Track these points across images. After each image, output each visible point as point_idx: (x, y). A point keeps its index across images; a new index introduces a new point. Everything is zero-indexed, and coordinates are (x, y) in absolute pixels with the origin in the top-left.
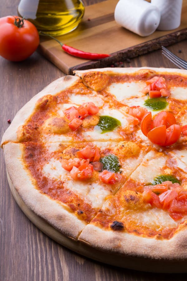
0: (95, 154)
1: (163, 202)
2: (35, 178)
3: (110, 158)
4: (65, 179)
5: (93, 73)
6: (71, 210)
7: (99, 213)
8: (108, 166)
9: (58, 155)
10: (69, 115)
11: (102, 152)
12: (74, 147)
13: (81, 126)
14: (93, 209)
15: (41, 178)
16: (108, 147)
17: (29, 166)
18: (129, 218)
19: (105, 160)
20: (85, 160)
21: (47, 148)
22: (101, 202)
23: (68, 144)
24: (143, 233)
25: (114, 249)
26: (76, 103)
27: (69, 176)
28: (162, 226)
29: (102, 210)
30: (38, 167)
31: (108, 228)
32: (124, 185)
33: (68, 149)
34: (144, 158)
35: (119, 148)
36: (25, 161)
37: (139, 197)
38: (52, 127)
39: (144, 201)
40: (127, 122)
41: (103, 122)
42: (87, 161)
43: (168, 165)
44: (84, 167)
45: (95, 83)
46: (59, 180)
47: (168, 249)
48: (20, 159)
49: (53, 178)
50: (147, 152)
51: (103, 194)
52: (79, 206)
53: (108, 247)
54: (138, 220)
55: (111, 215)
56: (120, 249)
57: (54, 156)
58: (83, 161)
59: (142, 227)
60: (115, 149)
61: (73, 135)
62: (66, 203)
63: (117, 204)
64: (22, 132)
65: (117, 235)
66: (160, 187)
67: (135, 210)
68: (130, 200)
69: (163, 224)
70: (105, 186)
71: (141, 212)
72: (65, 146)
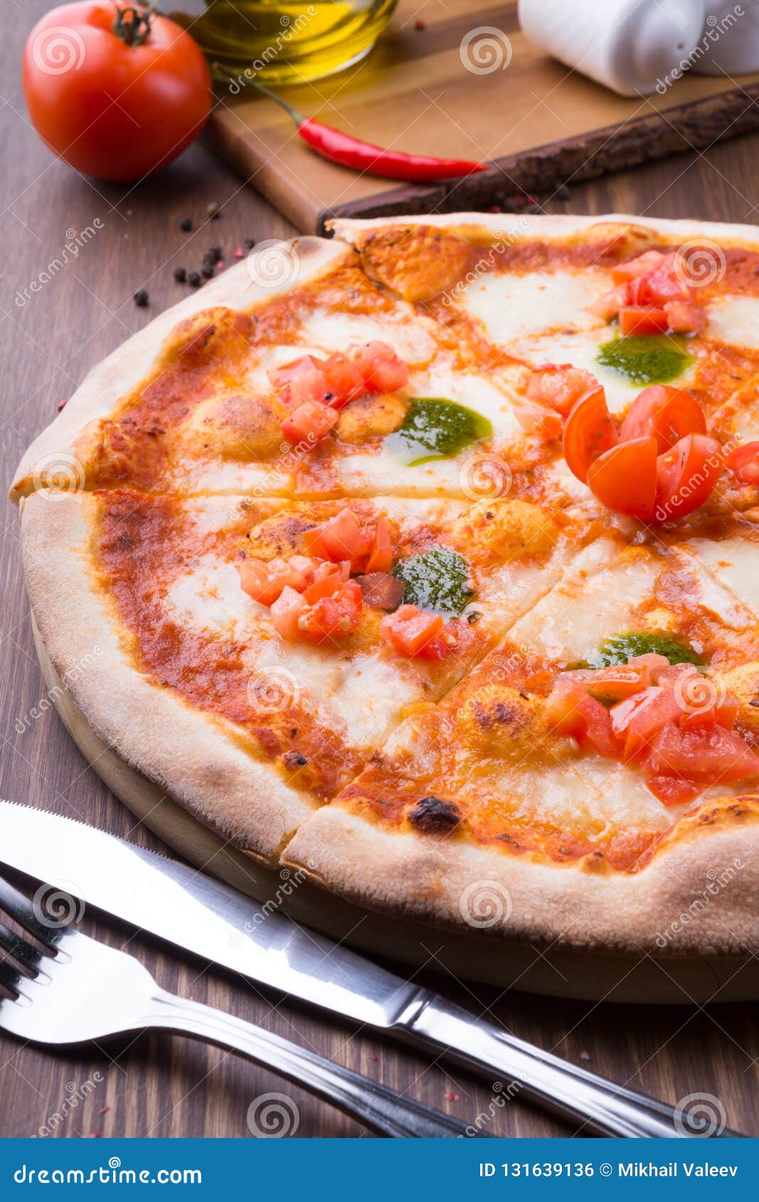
0: (372, 544)
1: (626, 731)
2: (131, 627)
3: (435, 562)
4: (250, 636)
5: (403, 229)
6: (260, 752)
7: (369, 768)
8: (424, 592)
9: (232, 543)
10: (288, 391)
11: (405, 536)
12: (297, 516)
13: (333, 432)
14: (347, 751)
15: (158, 626)
16: (432, 519)
17: (115, 581)
18: (484, 790)
19: (413, 569)
20: (335, 565)
21: (192, 516)
22: (383, 724)
23: (273, 501)
24: (535, 849)
25: (415, 903)
26: (324, 344)
27: (265, 625)
28: (610, 821)
29: (382, 756)
30: (149, 584)
31: (399, 823)
32: (479, 666)
33: (273, 522)
34: (568, 563)
35: (471, 524)
36: (99, 563)
37: (530, 710)
38: (217, 432)
39: (550, 727)
40: (517, 425)
41: (419, 421)
42: (340, 568)
43: (661, 596)
44: (326, 590)
45: (407, 270)
46: (226, 636)
47: (626, 909)
48: (79, 554)
49: (204, 630)
50: (585, 542)
51: (393, 697)
52: (292, 737)
53: (390, 894)
54: (521, 798)
55: (417, 775)
56: (439, 903)
57: (214, 547)
58: (326, 566)
59: (534, 827)
60: (458, 526)
61: (296, 467)
62: (243, 723)
63: (446, 736)
64: (96, 443)
65: (433, 852)
66: (618, 676)
67: (512, 761)
68: (494, 721)
69: (617, 818)
70: (403, 667)
71: (536, 769)
72: (263, 510)
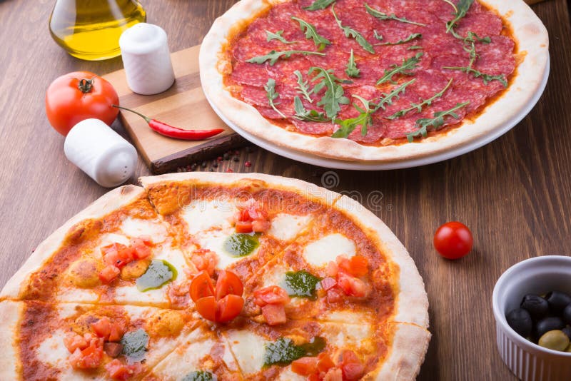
0: (111, 331)
4: (63, 367)
5: (163, 185)
9: (69, 324)
11: (132, 323)
12: (94, 314)
13: (119, 276)
15: (32, 361)
16: (143, 316)
20: (99, 339)
21: (59, 311)
23: (89, 306)
30: (35, 342)
34: (184, 338)
35: (153, 321)
38: (75, 277)
45: (163, 202)
46: (54, 366)
50: (193, 329)
57: (63, 325)
58: (95, 339)
60: (149, 321)
64: (28, 284)
72: (84, 309)
